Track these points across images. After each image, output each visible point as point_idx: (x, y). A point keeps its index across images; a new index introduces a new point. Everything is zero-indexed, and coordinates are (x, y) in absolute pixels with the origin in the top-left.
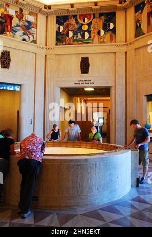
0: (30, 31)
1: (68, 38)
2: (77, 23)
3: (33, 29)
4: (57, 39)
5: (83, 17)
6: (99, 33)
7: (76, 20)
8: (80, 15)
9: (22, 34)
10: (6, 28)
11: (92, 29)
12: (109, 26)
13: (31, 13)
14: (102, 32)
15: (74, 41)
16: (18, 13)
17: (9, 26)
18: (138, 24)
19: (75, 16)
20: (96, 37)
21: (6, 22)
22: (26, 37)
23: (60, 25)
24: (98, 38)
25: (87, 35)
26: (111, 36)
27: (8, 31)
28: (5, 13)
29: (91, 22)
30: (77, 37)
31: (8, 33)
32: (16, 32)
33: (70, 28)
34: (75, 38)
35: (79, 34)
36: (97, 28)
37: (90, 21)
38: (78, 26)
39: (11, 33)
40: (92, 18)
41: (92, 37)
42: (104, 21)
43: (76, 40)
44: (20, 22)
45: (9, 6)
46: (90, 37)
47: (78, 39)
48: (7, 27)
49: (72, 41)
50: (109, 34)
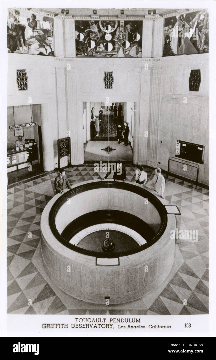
0: (46, 41)
1: (89, 49)
2: (100, 31)
3: (49, 38)
4: (77, 49)
5: (106, 24)
6: (124, 45)
7: (99, 27)
8: (103, 22)
9: (38, 47)
10: (18, 43)
11: (116, 40)
12: (135, 37)
13: (45, 19)
14: (128, 44)
15: (97, 52)
16: (31, 21)
17: (22, 40)
18: (168, 41)
19: (97, 22)
20: (121, 49)
21: (18, 35)
22: (43, 50)
23: (80, 33)
24: (123, 51)
25: (110, 46)
26: (137, 49)
27: (21, 46)
28: (15, 23)
29: (115, 31)
30: (100, 48)
31: (21, 48)
32: (30, 45)
33: (92, 36)
34: (98, 49)
35: (101, 45)
36: (122, 38)
37: (115, 29)
38: (101, 35)
39: (25, 47)
40: (116, 26)
41: (116, 49)
42: (129, 30)
43: (99, 52)
44: (33, 32)
45: (19, 13)
46: (114, 49)
47: (101, 50)
48: (20, 41)
49: (94, 53)
50: (135, 46)
